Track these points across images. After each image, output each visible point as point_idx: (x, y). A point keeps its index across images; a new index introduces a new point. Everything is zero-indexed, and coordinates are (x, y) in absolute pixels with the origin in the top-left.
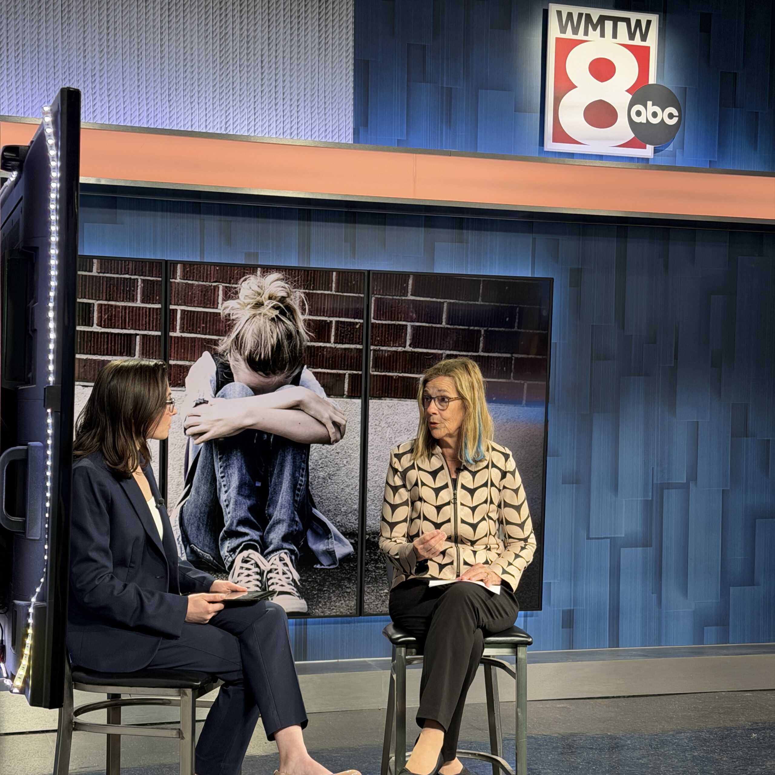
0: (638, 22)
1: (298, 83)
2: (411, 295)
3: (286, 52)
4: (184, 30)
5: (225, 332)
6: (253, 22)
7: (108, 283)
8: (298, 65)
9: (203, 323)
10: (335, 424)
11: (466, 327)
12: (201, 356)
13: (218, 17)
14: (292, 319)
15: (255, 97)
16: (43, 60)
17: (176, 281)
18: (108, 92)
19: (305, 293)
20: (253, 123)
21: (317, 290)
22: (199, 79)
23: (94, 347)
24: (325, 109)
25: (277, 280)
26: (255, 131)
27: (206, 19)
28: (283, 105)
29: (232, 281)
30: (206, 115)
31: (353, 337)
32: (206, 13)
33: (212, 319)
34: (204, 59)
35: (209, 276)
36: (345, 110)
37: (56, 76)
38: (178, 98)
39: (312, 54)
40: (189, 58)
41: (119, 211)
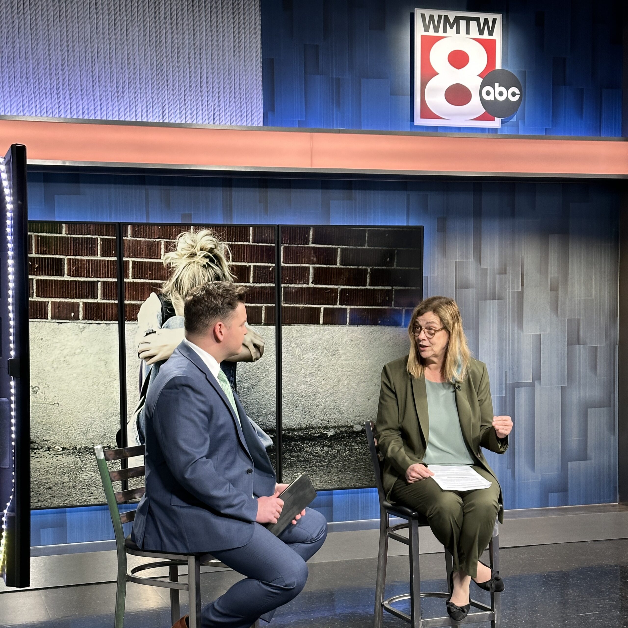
0: (486, 21)
1: (218, 79)
2: (312, 243)
3: (208, 55)
4: (127, 40)
5: (167, 277)
6: (181, 32)
7: (75, 242)
8: (218, 64)
9: (150, 271)
10: (255, 346)
11: (356, 267)
12: (149, 296)
13: (154, 29)
14: (219, 266)
15: (185, 91)
16: (18, 68)
17: (128, 238)
18: (69, 92)
19: (228, 244)
20: (184, 112)
21: (238, 242)
22: (140, 79)
23: (65, 292)
24: (240, 98)
25: (206, 235)
26: (186, 118)
27: (144, 31)
28: (207, 97)
29: (171, 237)
30: (147, 106)
31: (267, 277)
32: (144, 26)
33: (156, 268)
34: (144, 63)
35: (153, 234)
36: (256, 98)
37: (28, 81)
38: (125, 94)
39: (228, 56)
40: (132, 62)
41: (81, 185)
